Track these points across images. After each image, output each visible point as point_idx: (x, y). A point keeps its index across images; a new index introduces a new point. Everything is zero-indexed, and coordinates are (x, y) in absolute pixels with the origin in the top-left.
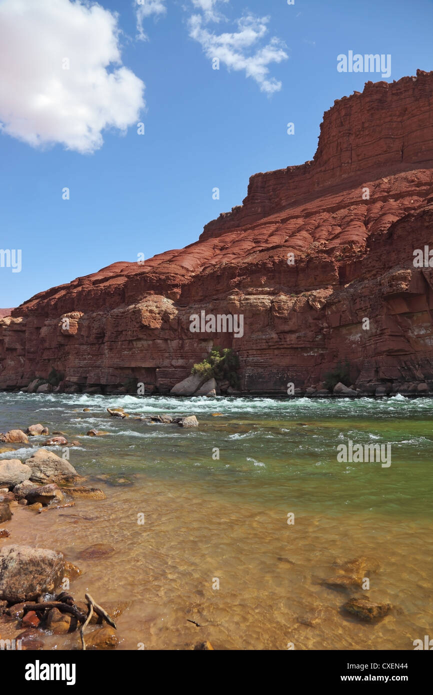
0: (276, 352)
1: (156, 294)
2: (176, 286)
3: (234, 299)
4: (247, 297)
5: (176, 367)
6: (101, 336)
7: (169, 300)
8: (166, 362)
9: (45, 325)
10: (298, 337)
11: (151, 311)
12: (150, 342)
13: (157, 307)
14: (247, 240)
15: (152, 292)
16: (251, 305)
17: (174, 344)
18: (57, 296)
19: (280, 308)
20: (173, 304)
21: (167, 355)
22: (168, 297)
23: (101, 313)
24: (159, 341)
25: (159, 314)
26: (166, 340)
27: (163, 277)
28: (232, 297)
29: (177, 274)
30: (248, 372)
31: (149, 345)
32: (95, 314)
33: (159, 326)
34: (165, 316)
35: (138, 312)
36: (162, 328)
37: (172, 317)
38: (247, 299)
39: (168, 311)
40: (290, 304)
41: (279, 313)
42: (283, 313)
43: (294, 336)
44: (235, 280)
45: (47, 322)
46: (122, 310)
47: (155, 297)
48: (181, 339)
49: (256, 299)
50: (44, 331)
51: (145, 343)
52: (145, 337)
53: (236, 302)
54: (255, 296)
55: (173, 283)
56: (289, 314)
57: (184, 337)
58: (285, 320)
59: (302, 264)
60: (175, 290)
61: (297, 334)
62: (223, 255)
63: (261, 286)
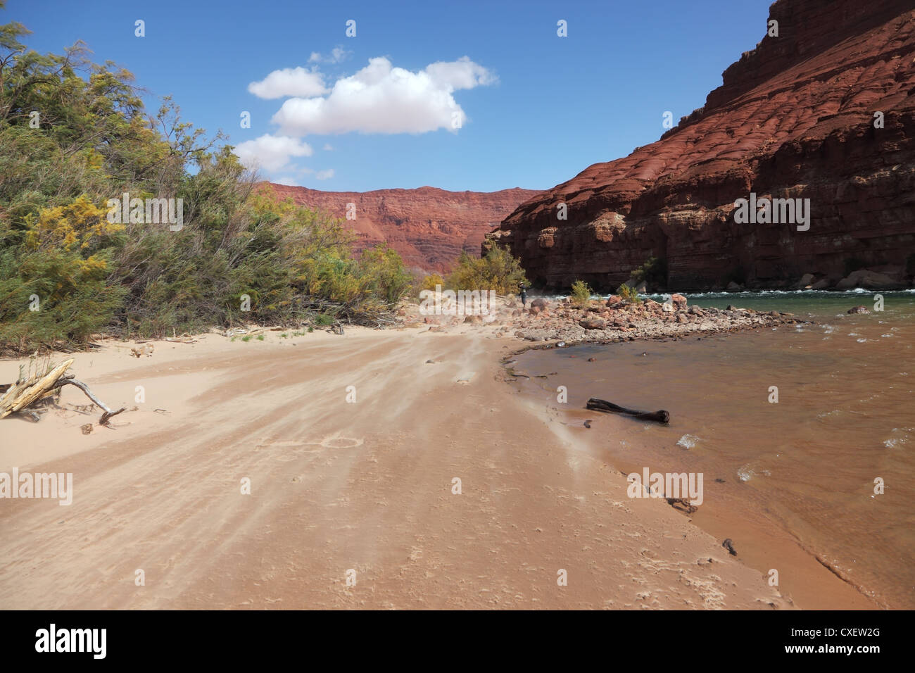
0: (694, 258)
1: (610, 211)
2: (627, 203)
3: (663, 216)
4: (674, 213)
5: (624, 272)
6: (570, 247)
7: (620, 216)
8: (618, 268)
9: (529, 239)
10: (709, 246)
11: (604, 228)
12: (605, 253)
13: (609, 224)
14: (719, 132)
15: (607, 210)
16: (675, 221)
17: (624, 253)
18: (537, 211)
19: (694, 223)
20: (624, 219)
21: (618, 262)
22: (619, 213)
23: (570, 228)
24: (611, 252)
25: (610, 229)
26: (617, 250)
27: (615, 196)
28: (662, 215)
29: (627, 191)
30: (671, 274)
31: (604, 255)
32: (566, 229)
33: (610, 240)
34: (615, 230)
35: (593, 229)
36: (613, 241)
37: (620, 231)
38: (674, 215)
39: (618, 226)
40: (703, 219)
41: (693, 227)
42: (696, 227)
43: (705, 245)
44: (668, 197)
45: (530, 236)
46: (584, 226)
47: (608, 215)
48: (629, 249)
49: (680, 215)
50: (528, 243)
51: (601, 253)
52: (601, 249)
53: (664, 218)
54: (680, 213)
55: (624, 200)
56: (701, 227)
57: (631, 247)
58: (698, 232)
59: (720, 182)
60: (626, 206)
61: (709, 243)
62: (689, 154)
63: (687, 203)
